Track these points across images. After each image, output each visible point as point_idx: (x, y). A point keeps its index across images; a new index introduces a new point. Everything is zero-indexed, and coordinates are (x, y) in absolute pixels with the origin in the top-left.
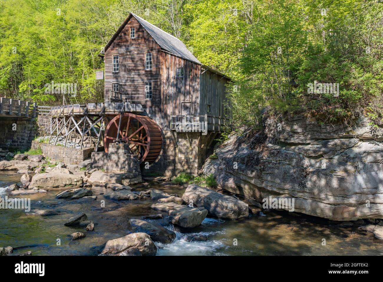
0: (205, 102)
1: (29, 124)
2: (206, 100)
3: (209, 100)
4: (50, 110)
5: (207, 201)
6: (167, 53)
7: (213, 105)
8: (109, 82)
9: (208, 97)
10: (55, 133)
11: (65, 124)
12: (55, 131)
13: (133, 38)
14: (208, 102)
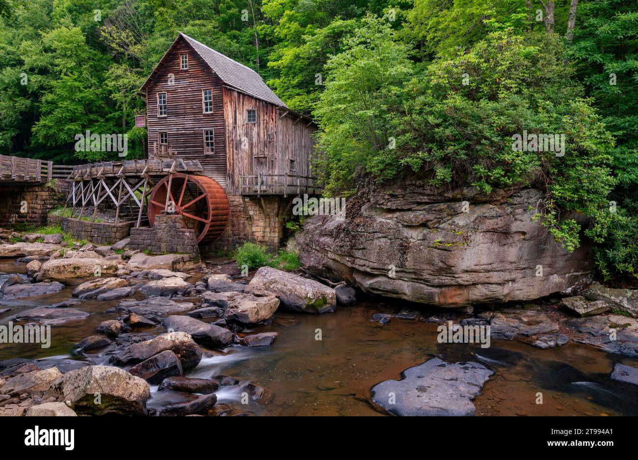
0: (285, 156)
1: (42, 191)
2: (287, 154)
3: (292, 154)
4: (72, 171)
5: (282, 288)
6: (233, 90)
7: (298, 160)
8: (154, 131)
9: (290, 150)
10: (79, 204)
11: (93, 190)
12: (80, 200)
13: (185, 69)
14: (290, 156)
